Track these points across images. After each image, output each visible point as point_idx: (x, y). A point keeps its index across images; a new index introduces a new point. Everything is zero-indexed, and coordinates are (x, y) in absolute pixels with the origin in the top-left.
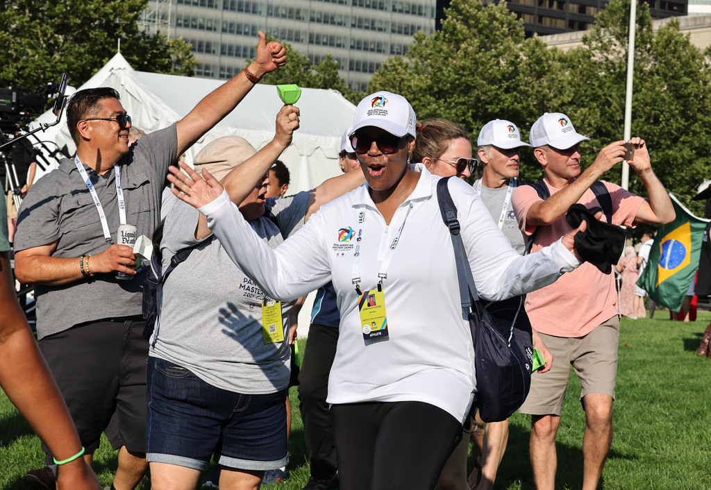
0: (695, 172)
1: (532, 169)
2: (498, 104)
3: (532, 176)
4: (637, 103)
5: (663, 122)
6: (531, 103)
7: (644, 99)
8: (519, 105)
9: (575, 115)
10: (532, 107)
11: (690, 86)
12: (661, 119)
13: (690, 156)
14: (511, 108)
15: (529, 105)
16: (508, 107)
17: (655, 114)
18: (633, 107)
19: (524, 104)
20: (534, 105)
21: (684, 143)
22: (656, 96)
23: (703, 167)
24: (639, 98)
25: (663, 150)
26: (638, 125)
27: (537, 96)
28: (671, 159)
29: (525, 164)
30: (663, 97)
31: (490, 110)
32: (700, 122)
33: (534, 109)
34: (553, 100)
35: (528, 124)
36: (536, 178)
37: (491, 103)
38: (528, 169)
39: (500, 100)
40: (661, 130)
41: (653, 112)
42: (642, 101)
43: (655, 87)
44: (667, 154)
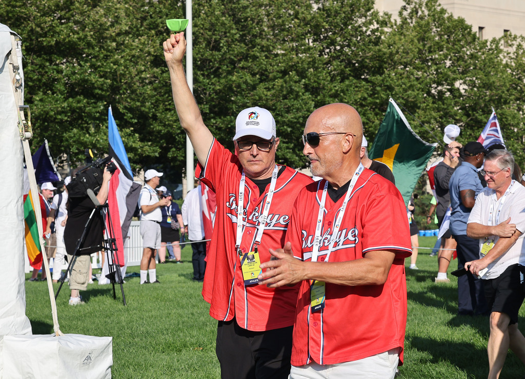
0: (257, 98)
1: (92, 103)
2: (53, 36)
3: (94, 110)
4: (197, 29)
5: (225, 47)
6: (88, 34)
7: (203, 25)
8: (76, 36)
9: (133, 44)
10: (89, 38)
11: (248, 10)
12: (221, 45)
13: (254, 81)
14: (67, 40)
15: (86, 36)
16: (64, 39)
17: (215, 39)
18: (194, 33)
19: (81, 34)
20: (91, 36)
21: (243, 68)
22: (216, 20)
23: (265, 93)
24: (199, 23)
25: (226, 77)
26: (199, 52)
27: (93, 25)
28: (234, 85)
29: (85, 97)
30: (223, 20)
31: (45, 44)
32: (259, 47)
33: (92, 40)
34: (110, 29)
35: (84, 55)
36: (98, 112)
37: (45, 35)
38: (88, 103)
39: (55, 32)
40: (222, 56)
41: (214, 37)
42: (202, 26)
43: (214, 11)
44: (230, 80)
